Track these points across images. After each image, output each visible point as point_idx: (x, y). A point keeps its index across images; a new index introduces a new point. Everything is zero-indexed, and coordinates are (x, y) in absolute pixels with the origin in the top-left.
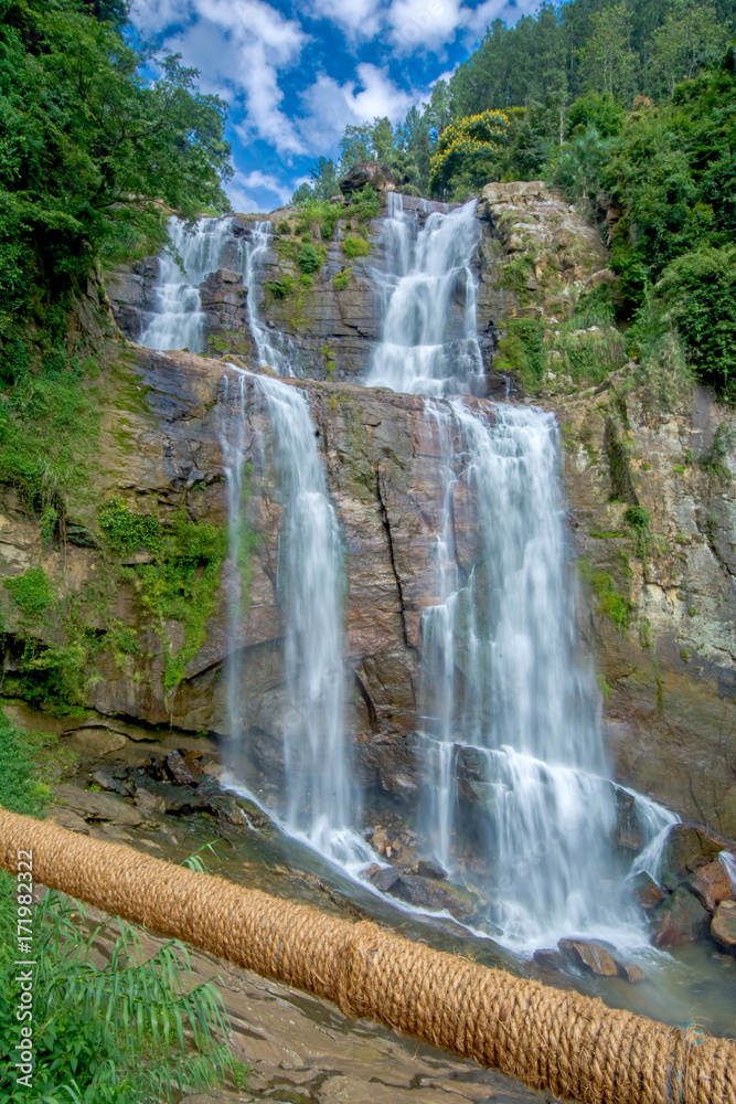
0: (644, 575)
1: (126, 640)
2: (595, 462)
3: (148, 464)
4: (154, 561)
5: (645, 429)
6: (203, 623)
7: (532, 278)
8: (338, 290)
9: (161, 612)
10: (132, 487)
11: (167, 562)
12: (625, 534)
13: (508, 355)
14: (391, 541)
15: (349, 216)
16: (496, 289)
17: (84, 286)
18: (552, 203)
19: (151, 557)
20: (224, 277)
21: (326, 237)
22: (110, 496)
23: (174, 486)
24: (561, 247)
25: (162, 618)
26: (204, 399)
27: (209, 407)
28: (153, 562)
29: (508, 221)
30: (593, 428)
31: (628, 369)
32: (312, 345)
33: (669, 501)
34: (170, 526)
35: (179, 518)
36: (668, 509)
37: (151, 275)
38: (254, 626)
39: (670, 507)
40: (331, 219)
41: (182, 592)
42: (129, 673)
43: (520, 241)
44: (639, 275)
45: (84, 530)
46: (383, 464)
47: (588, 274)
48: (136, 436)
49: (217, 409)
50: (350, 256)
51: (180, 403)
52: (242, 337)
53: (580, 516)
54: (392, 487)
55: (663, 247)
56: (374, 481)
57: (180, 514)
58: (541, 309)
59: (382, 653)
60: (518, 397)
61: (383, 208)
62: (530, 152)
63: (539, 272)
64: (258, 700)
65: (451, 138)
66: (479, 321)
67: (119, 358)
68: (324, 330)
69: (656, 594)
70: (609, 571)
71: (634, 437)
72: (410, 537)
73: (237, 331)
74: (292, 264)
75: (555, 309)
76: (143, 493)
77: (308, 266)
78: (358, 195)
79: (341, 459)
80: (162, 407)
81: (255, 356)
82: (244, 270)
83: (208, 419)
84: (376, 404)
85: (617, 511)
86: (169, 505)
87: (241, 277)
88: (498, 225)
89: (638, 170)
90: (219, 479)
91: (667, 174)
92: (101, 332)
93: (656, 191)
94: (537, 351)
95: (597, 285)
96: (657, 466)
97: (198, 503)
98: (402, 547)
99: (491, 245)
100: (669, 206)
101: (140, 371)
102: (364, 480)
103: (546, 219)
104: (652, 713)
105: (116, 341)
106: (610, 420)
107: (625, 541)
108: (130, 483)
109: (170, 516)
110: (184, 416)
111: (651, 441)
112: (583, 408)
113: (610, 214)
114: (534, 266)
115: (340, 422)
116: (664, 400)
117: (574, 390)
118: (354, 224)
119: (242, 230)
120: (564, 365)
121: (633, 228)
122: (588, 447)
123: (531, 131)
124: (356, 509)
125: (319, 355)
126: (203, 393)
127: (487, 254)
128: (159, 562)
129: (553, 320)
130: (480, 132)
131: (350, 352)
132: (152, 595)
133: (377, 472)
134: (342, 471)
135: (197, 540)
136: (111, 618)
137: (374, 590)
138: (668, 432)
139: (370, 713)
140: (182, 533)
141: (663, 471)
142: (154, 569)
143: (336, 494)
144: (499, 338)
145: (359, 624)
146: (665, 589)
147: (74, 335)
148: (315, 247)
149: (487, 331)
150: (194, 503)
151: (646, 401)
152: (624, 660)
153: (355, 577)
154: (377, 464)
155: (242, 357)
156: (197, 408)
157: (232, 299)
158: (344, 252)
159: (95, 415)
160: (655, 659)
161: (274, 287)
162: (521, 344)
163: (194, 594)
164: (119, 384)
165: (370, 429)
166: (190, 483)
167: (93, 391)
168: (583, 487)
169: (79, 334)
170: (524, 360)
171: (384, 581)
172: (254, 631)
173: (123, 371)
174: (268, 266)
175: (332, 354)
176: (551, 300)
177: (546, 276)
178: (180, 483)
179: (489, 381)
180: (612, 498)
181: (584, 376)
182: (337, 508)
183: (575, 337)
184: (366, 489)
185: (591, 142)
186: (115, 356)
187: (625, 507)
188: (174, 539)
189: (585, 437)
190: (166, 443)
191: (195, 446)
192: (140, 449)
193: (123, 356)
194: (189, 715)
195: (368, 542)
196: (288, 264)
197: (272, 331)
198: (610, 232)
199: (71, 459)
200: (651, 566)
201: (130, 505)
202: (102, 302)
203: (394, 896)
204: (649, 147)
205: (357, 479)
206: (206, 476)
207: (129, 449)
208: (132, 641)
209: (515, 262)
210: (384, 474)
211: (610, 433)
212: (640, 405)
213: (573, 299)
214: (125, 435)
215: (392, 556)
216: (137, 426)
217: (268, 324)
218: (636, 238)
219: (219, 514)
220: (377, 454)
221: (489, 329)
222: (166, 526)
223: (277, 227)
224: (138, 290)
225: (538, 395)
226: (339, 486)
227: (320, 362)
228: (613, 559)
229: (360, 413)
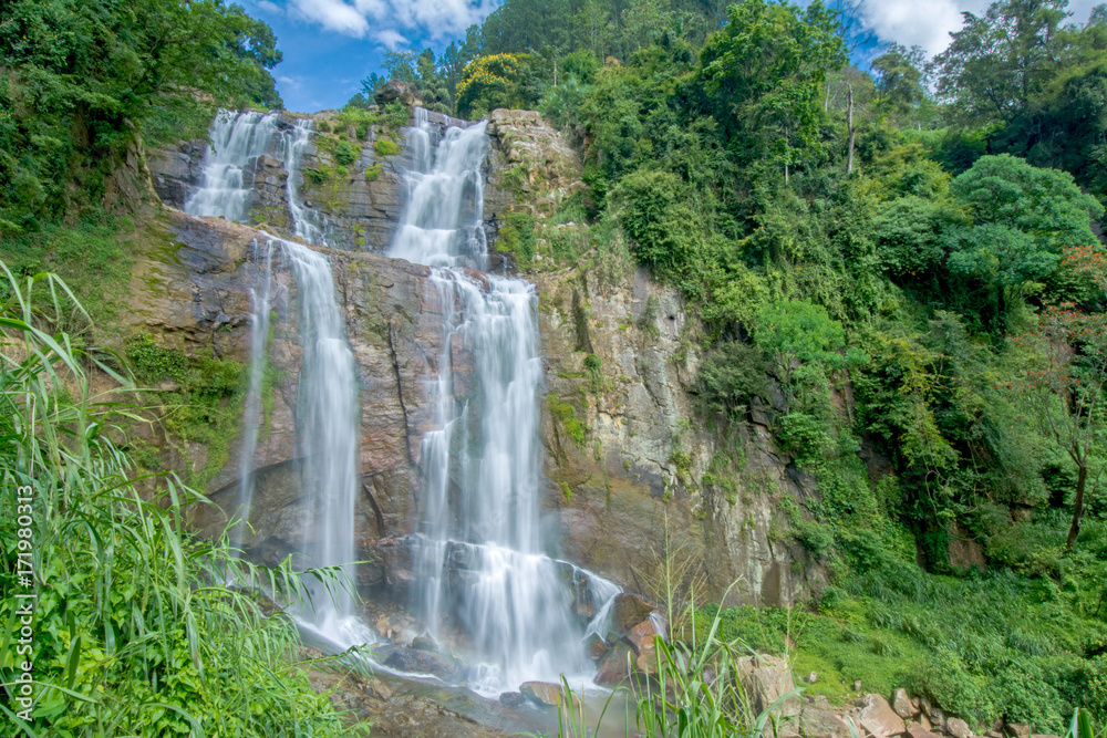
0: (597, 406)
1: (148, 456)
2: (565, 322)
3: (176, 307)
4: (180, 389)
5: (600, 298)
6: (226, 445)
7: (526, 183)
8: (369, 180)
9: (185, 435)
10: (160, 325)
11: (192, 391)
12: (584, 375)
13: (506, 240)
14: (399, 379)
15: (382, 123)
16: (499, 189)
17: (124, 156)
18: (545, 128)
19: (177, 386)
20: (266, 161)
21: (361, 138)
22: (137, 331)
23: (201, 326)
24: (548, 162)
25: (185, 441)
26: (233, 257)
27: (239, 264)
28: (178, 391)
29: (510, 138)
30: (564, 296)
31: (589, 254)
32: (344, 222)
33: (615, 351)
34: (196, 361)
35: (205, 354)
36: (615, 357)
37: (197, 156)
38: (274, 448)
39: (616, 355)
40: (366, 124)
41: (206, 418)
42: (150, 487)
43: (518, 154)
44: (602, 186)
45: (110, 358)
46: (394, 317)
47: (569, 183)
48: (167, 283)
49: (246, 265)
50: (381, 154)
51: (210, 259)
52: (281, 213)
53: (552, 361)
54: (401, 336)
55: (619, 168)
56: (387, 331)
57: (206, 350)
58: (532, 207)
59: (390, 471)
60: (513, 272)
61: (411, 119)
62: (530, 88)
63: (532, 179)
64: (276, 514)
65: (473, 70)
66: (485, 213)
67: (155, 218)
68: (357, 211)
69: (606, 420)
70: (572, 402)
71: (592, 304)
72: (415, 376)
73: (276, 207)
74: (329, 156)
75: (544, 208)
76: (170, 331)
77: (344, 159)
78: (389, 107)
79: (359, 312)
80: (193, 260)
81: (293, 229)
82: (286, 157)
83: (237, 274)
84: (390, 270)
85: (578, 359)
86: (195, 342)
87: (283, 164)
88: (503, 142)
89: (603, 111)
90: (244, 323)
91: (622, 115)
92: (138, 196)
93: (612, 127)
94: (527, 238)
95: (574, 192)
96: (607, 325)
97: (225, 342)
98: (407, 384)
99: (495, 156)
100: (622, 139)
101: (174, 230)
102: (378, 330)
103: (539, 140)
104: (603, 510)
105: (152, 204)
106: (576, 291)
107: (583, 380)
108: (158, 321)
109: (197, 352)
110: (214, 269)
111: (604, 307)
112: (556, 281)
113: (585, 141)
114: (528, 174)
115: (359, 283)
116: (611, 276)
117: (555, 269)
118: (384, 129)
119: (285, 125)
120: (548, 250)
121: (600, 153)
122: (560, 311)
123: (531, 73)
124: (370, 353)
125: (351, 232)
126: (234, 252)
127: (493, 162)
128: (185, 391)
129: (542, 215)
130: (495, 68)
131: (377, 231)
132: (177, 419)
133: (389, 324)
134: (359, 322)
135: (222, 373)
136: (134, 437)
137: (384, 418)
138: (617, 300)
139: (378, 522)
140: (207, 367)
141: (611, 329)
142: (179, 397)
143: (353, 341)
144: (500, 226)
145: (369, 447)
146: (613, 417)
147: (111, 196)
148: (351, 145)
149: (490, 221)
150: (220, 342)
151: (600, 276)
152: (582, 470)
153: (367, 408)
154: (389, 317)
155: (280, 228)
156: (227, 264)
157: (274, 180)
158: (376, 150)
159: (128, 263)
160: (605, 469)
161: (312, 173)
162: (516, 232)
163: (218, 420)
164: (153, 239)
165: (384, 290)
166: (216, 324)
167: (127, 244)
168: (556, 341)
169: (117, 195)
170: (518, 244)
171: (393, 412)
172: (274, 453)
173: (158, 229)
174: (305, 156)
175: (362, 232)
176: (541, 200)
177: (537, 182)
178: (207, 324)
179: (492, 259)
180: (577, 349)
181: (563, 259)
182: (354, 351)
183: (557, 230)
184: (380, 337)
185: (572, 87)
186: (151, 216)
187: (585, 355)
188: (200, 371)
189: (558, 303)
190: (195, 290)
191: (222, 294)
192: (170, 294)
193: (159, 217)
194: (210, 527)
195: (380, 380)
196: (326, 156)
197: (308, 209)
198: (586, 154)
199: (101, 297)
200: (603, 399)
201: (159, 339)
202: (140, 171)
203: (391, 667)
204: (610, 95)
205: (372, 329)
206: (232, 319)
207: (159, 293)
208: (156, 458)
209: (514, 170)
210: (395, 325)
211: (576, 300)
212: (597, 280)
213: (557, 201)
214: (156, 281)
215: (400, 392)
216: (168, 275)
217: (306, 204)
218: (602, 160)
219: (242, 353)
220: (391, 310)
221: (492, 220)
222: (191, 359)
223: (318, 125)
224: (185, 167)
225: (528, 272)
226: (355, 334)
227: (352, 237)
228: (574, 393)
229: (376, 276)
